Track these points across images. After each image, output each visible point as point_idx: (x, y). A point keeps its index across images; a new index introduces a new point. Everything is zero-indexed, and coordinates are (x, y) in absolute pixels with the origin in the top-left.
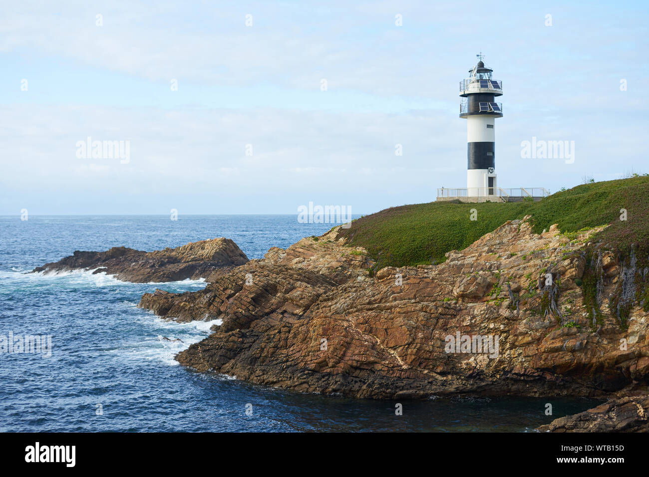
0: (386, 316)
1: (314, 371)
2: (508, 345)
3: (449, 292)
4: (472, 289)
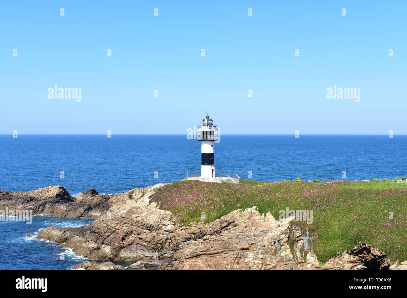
0: (214, 259)
3: (236, 247)
4: (246, 246)
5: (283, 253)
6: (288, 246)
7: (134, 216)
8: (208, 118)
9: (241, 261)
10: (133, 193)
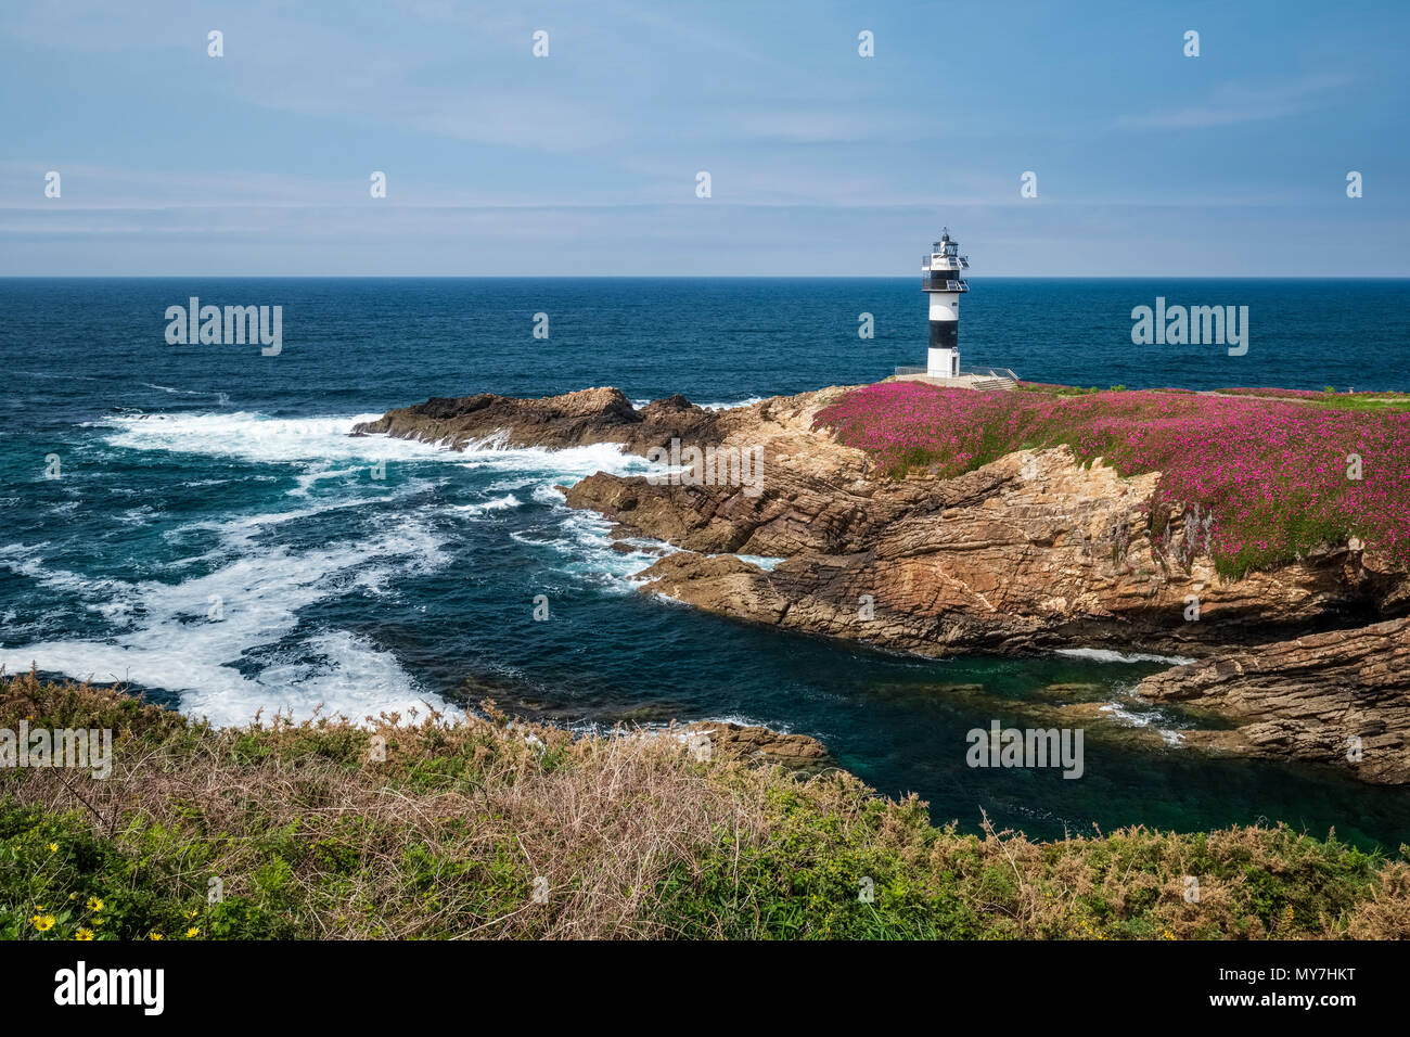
0: (970, 561)
1: (911, 614)
2: (1084, 590)
3: (1021, 536)
4: (1046, 535)
5: (1135, 556)
6: (1146, 540)
7: (780, 457)
8: (947, 239)
9: (1033, 568)
10: (770, 406)
